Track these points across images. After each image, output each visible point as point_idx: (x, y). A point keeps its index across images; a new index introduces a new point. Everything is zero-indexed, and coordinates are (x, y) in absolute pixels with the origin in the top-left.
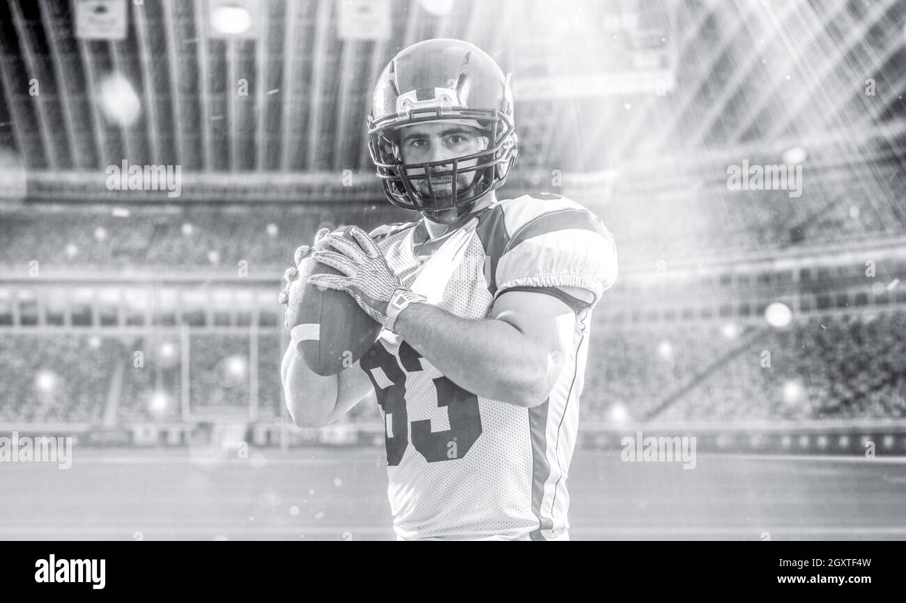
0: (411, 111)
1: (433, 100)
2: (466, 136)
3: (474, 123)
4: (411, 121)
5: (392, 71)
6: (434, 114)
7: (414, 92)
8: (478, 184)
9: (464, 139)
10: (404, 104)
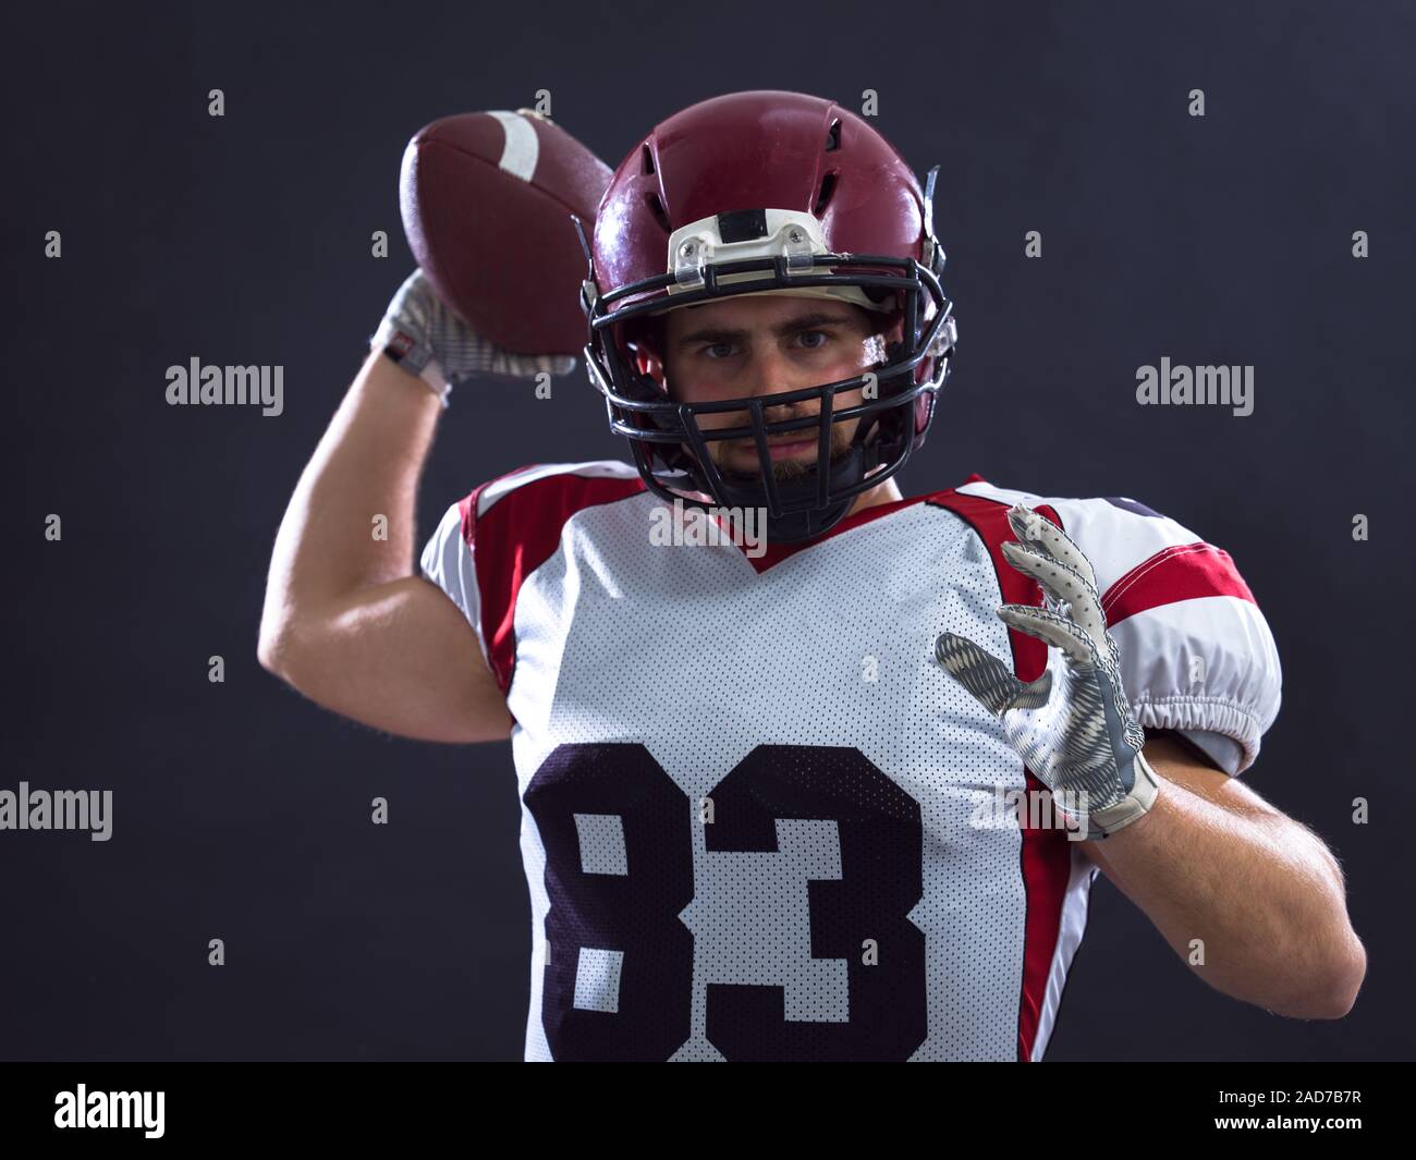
0: (708, 267)
1: (763, 239)
2: (838, 329)
3: (854, 295)
4: (710, 291)
6: (769, 274)
7: (712, 220)
9: (831, 336)
10: (689, 250)
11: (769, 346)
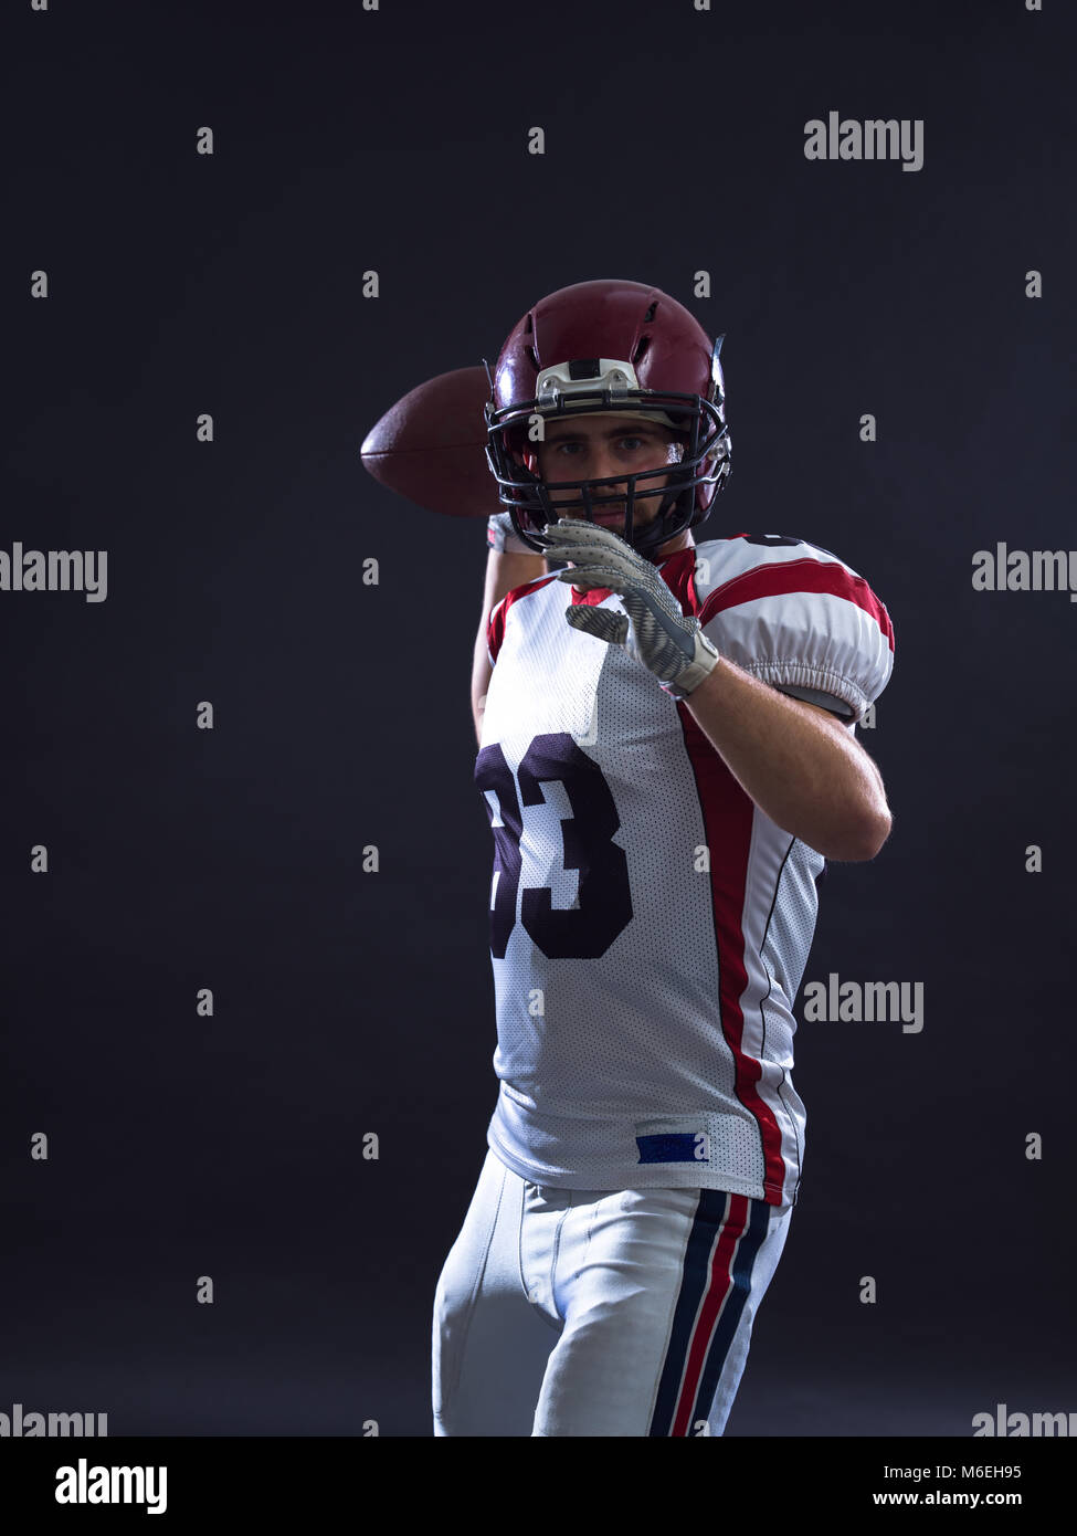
0: (559, 395)
1: (597, 379)
4: (561, 411)
5: (529, 329)
7: (565, 365)
8: (667, 517)
9: (644, 443)
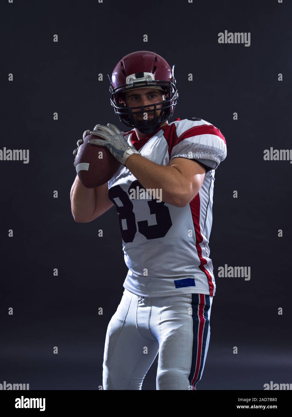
0: (134, 83)
5: (122, 65)
7: (134, 74)
9: (156, 96)
10: (130, 80)
11: (144, 97)
